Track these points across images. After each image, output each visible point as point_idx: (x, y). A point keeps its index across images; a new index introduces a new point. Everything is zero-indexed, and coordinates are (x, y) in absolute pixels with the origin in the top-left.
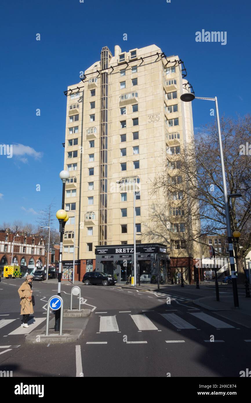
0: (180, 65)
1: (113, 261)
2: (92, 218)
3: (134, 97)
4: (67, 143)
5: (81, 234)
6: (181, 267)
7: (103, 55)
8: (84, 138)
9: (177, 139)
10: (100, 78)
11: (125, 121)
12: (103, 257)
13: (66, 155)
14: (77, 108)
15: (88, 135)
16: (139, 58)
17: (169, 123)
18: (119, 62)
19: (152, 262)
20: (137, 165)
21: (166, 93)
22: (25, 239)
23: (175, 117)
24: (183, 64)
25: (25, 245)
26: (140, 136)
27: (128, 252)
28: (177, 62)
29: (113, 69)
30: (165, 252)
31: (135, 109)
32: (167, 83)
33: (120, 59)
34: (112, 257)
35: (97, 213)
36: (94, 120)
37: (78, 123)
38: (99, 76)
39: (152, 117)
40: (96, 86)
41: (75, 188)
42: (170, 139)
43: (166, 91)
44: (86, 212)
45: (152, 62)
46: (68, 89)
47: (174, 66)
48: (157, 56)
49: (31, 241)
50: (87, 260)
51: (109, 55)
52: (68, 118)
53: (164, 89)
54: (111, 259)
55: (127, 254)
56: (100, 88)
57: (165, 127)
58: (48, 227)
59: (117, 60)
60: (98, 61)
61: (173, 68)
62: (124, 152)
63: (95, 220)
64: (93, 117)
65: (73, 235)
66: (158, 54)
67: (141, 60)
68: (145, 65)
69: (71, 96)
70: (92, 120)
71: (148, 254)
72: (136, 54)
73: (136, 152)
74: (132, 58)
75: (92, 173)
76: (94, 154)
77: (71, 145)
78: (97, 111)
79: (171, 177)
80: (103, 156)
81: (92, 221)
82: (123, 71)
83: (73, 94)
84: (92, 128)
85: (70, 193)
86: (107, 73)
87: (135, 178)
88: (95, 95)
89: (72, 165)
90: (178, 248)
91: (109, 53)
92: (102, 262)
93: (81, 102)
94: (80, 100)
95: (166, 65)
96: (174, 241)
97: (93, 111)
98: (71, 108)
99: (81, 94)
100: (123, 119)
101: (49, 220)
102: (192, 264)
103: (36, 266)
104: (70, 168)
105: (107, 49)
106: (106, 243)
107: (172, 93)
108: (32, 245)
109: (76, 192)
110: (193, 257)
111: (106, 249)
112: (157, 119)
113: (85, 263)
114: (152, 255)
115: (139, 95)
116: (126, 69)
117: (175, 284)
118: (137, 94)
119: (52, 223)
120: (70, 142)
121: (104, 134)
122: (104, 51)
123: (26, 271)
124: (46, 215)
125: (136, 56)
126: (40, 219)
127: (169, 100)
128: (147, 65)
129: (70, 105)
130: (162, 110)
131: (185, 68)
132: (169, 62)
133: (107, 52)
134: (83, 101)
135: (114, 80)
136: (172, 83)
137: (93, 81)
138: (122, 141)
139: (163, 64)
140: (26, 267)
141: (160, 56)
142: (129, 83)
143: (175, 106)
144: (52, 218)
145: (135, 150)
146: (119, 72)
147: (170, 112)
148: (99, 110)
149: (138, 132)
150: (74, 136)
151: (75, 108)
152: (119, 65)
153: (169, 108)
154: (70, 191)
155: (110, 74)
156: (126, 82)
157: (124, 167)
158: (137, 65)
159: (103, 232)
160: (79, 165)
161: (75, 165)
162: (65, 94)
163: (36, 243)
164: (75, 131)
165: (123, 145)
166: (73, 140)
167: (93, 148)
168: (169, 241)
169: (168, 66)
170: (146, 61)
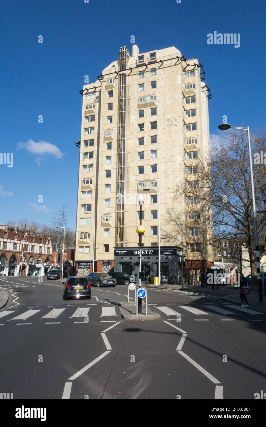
0: (199, 68)
1: (131, 262)
2: (109, 220)
3: (152, 101)
4: (82, 143)
5: (98, 235)
6: (196, 269)
7: (121, 55)
8: (102, 139)
9: (194, 144)
10: (118, 80)
11: (143, 124)
12: (122, 258)
13: (82, 155)
14: (93, 108)
15: (106, 136)
16: (158, 60)
17: (187, 127)
18: (138, 64)
19: (170, 264)
20: (154, 168)
21: (184, 97)
22: (33, 238)
23: (193, 122)
24: (202, 68)
25: (33, 244)
26: (158, 140)
27: (147, 254)
28: (196, 66)
29: (132, 71)
30: (181, 254)
31: (154, 112)
32: (186, 87)
33: (139, 60)
34: (131, 258)
35: (114, 215)
36: (111, 122)
37: (95, 124)
38: (117, 77)
39: (170, 121)
40: (113, 87)
41: (91, 190)
42: (188, 143)
43: (185, 95)
44: (103, 214)
45: (172, 65)
46: (84, 89)
47: (194, 69)
48: (177, 59)
49: (38, 240)
50: (103, 260)
51: (128, 56)
52: (83, 118)
53: (183, 93)
54: (130, 260)
55: (145, 256)
56: (118, 89)
57: (183, 131)
58: (62, 227)
59: (136, 61)
60: (115, 61)
61: (192, 71)
62: (142, 155)
63: (112, 222)
64: (110, 118)
65: (89, 236)
66: (178, 57)
67: (161, 62)
68: (164, 68)
69: (87, 95)
70: (109, 121)
71: (166, 256)
72: (155, 56)
73: (154, 155)
74: (151, 60)
75: (109, 175)
76: (111, 156)
77: (86, 146)
78: (114, 113)
79: (187, 181)
80: (121, 159)
81: (109, 223)
82: (142, 73)
83: (89, 93)
84: (110, 129)
85: (85, 195)
86: (125, 74)
87: (153, 182)
88: (112, 96)
89: (88, 166)
90: (193, 250)
91: (127, 54)
92: (121, 263)
93: (97, 102)
94: (96, 100)
95: (185, 68)
96: (189, 244)
97: (111, 113)
98: (87, 108)
99: (97, 94)
100: (141, 122)
101: (63, 220)
102: (206, 267)
103: (44, 265)
104: (86, 169)
105: (126, 50)
106: (122, 244)
107: (190, 97)
108: (40, 244)
109: (92, 193)
110: (207, 260)
111: (125, 251)
112: (176, 123)
113: (102, 264)
114: (170, 257)
115: (158, 98)
116: (145, 71)
117: (191, 285)
118: (155, 97)
119: (66, 224)
120: (86, 143)
121: (122, 137)
122: (122, 51)
123: (34, 269)
124: (60, 215)
125: (155, 58)
126: (55, 219)
127: (187, 104)
128: (166, 68)
129: (86, 105)
130: (181, 115)
131: (203, 71)
132: (188, 65)
133: (126, 52)
134: (100, 102)
135: (133, 81)
136: (191, 87)
137: (111, 82)
138: (140, 144)
139: (182, 67)
140: (35, 266)
141: (180, 59)
142: (148, 86)
143: (193, 110)
144: (66, 218)
145: (152, 154)
146: (138, 74)
147: (188, 117)
148: (117, 112)
149: (156, 135)
150: (90, 137)
151: (91, 108)
152: (138, 66)
153: (188, 112)
154: (86, 192)
155: (129, 75)
156: (145, 85)
157: (141, 170)
158: (156, 68)
159: (120, 234)
160: (95, 166)
161: (91, 166)
162: (81, 93)
163: (43, 242)
164: (91, 131)
165: (141, 148)
166: (89, 141)
167: (110, 150)
168: (185, 244)
169: (187, 69)
170: (166, 64)
